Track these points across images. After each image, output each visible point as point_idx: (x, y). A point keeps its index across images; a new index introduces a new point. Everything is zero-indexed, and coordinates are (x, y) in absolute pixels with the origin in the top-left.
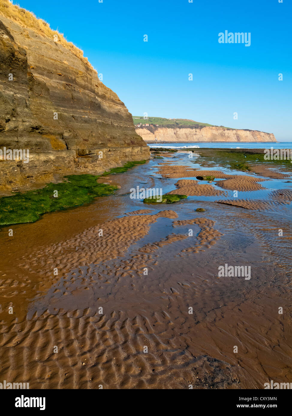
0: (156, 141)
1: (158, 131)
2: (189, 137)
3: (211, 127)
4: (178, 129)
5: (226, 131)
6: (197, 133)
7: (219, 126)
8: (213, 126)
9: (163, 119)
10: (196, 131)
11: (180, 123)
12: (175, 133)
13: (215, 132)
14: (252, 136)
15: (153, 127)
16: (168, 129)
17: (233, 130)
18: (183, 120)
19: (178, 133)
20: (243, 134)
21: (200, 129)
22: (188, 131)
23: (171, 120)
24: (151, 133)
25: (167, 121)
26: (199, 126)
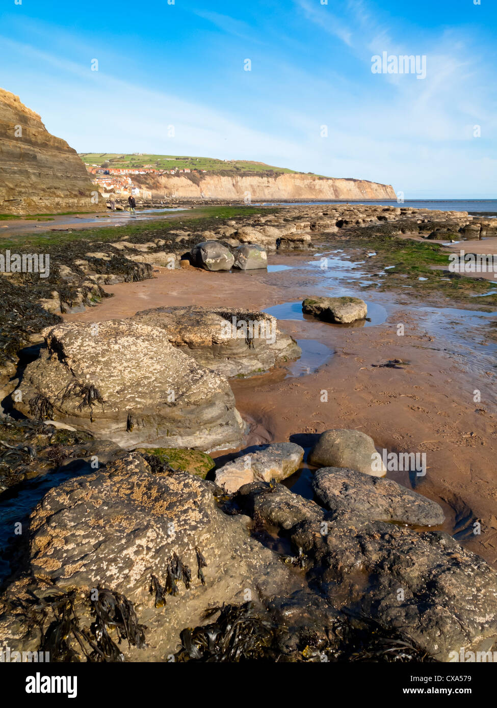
0: (203, 197)
1: (205, 181)
2: (258, 190)
3: (293, 175)
4: (239, 178)
5: (317, 181)
6: (270, 185)
7: (306, 172)
8: (296, 173)
9: (215, 161)
10: (268, 182)
11: (243, 168)
12: (233, 185)
13: (298, 182)
14: (357, 190)
15: (197, 174)
16: (222, 177)
17: (328, 179)
18: (247, 162)
19: (239, 184)
20: (343, 185)
21: (276, 178)
22: (255, 180)
23: (228, 161)
24: (194, 185)
25: (221, 163)
26: (272, 173)
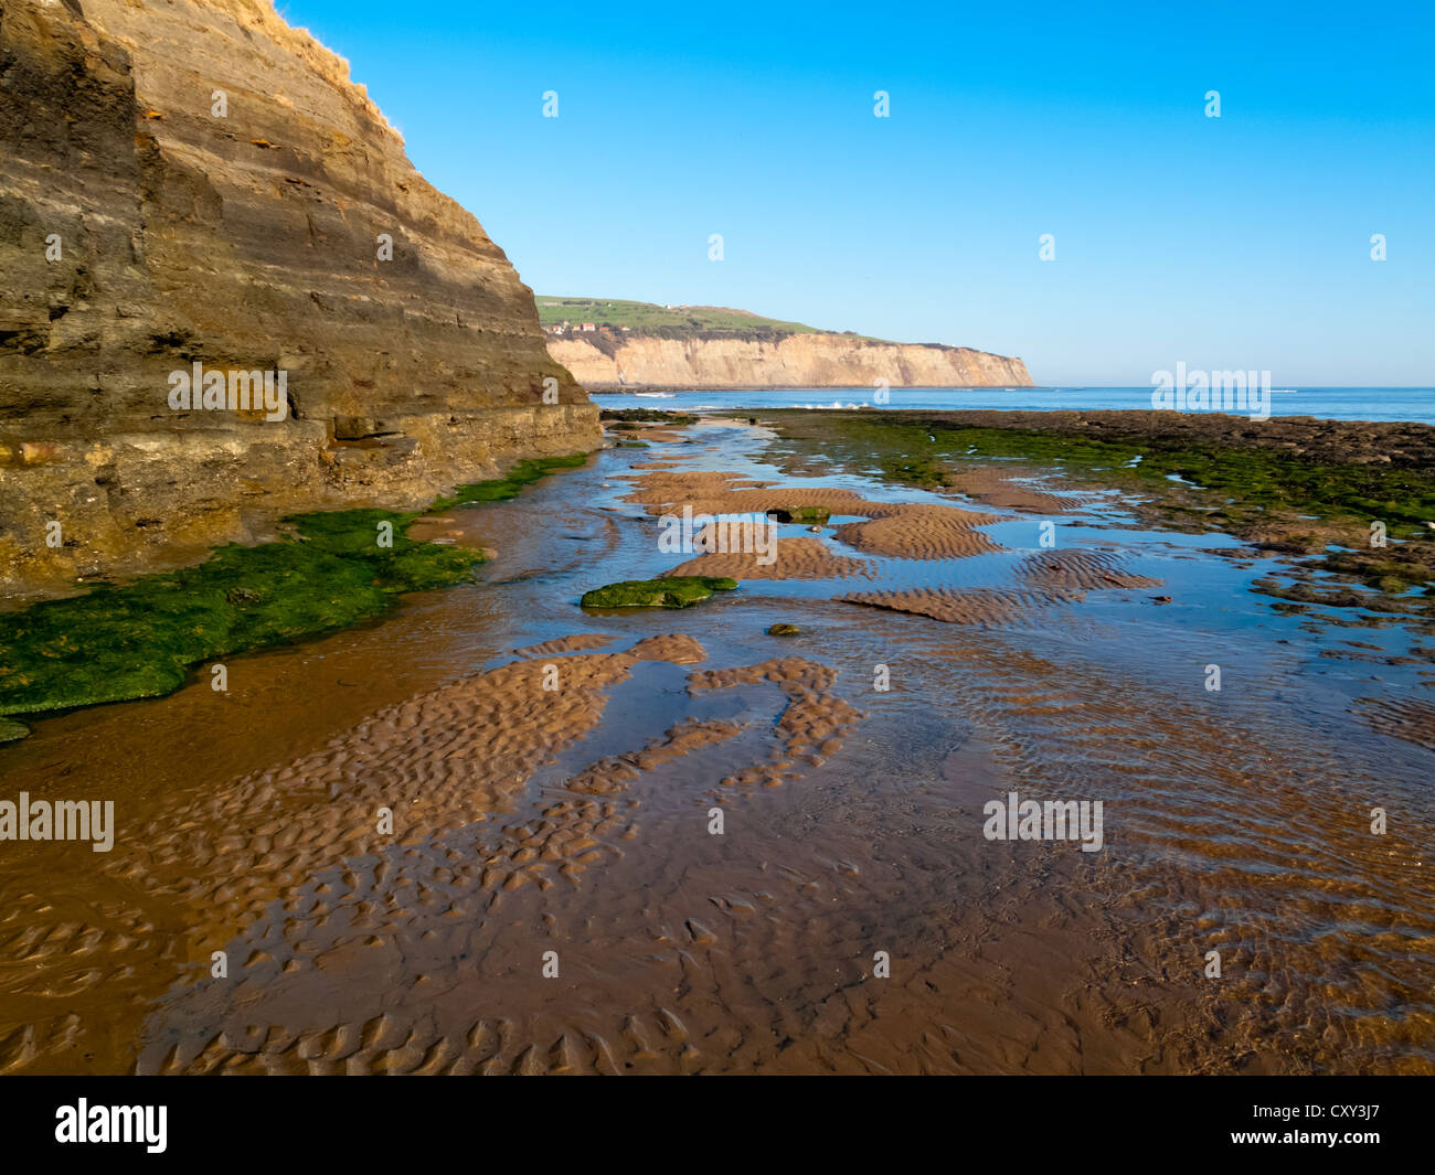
0: (622, 383)
1: (628, 349)
2: (738, 369)
3: (813, 336)
4: (699, 343)
5: (864, 350)
6: (765, 357)
7: (843, 330)
8: (818, 332)
10: (761, 350)
11: (706, 321)
12: (687, 357)
13: (824, 352)
14: (950, 367)
15: (608, 334)
16: (662, 341)
17: (888, 345)
18: (715, 310)
19: (700, 355)
20: (919, 358)
21: (777, 342)
22: (733, 348)
23: (674, 309)
24: (604, 356)
25: (660, 312)
26: (769, 333)
